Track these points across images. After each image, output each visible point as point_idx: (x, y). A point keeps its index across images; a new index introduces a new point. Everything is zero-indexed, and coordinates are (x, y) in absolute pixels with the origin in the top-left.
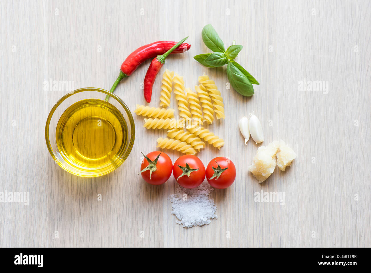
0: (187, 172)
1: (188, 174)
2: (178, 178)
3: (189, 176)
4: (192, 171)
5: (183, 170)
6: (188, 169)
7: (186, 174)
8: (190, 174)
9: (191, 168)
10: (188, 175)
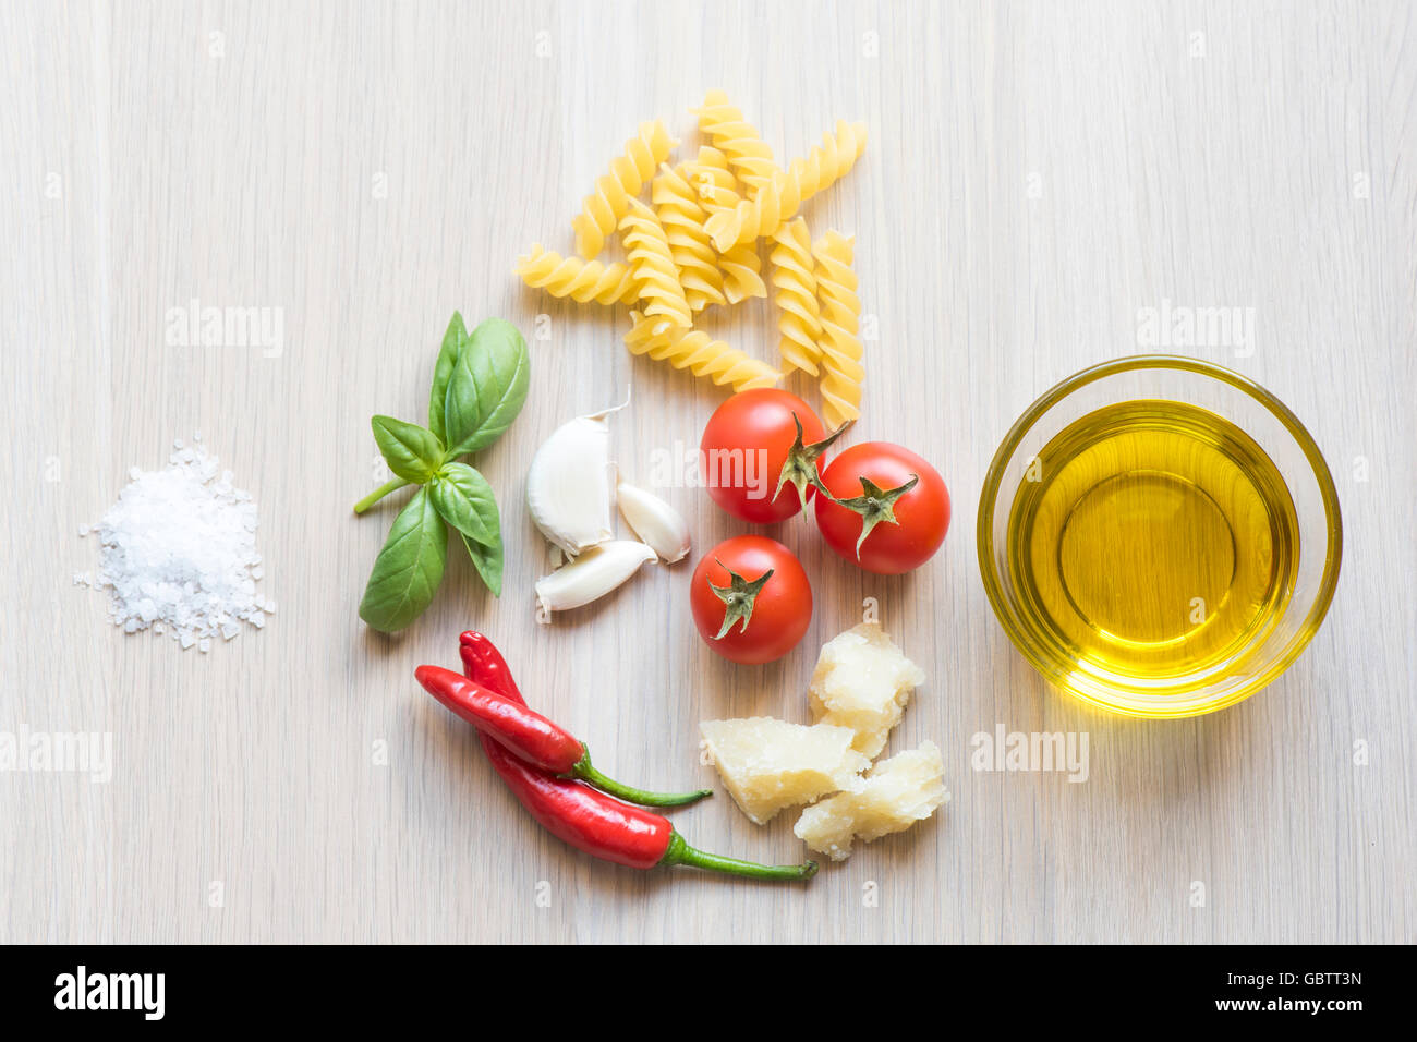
0: (875, 510)
1: (888, 514)
2: (858, 547)
3: (893, 520)
4: (896, 499)
5: (861, 511)
6: (877, 498)
7: (880, 519)
8: (894, 512)
9: (885, 488)
10: (886, 520)
